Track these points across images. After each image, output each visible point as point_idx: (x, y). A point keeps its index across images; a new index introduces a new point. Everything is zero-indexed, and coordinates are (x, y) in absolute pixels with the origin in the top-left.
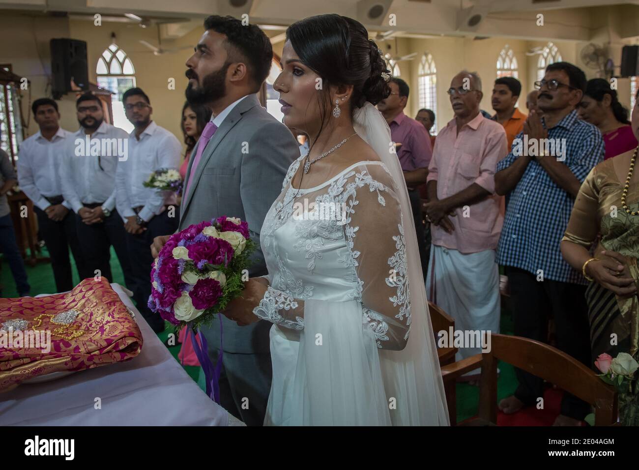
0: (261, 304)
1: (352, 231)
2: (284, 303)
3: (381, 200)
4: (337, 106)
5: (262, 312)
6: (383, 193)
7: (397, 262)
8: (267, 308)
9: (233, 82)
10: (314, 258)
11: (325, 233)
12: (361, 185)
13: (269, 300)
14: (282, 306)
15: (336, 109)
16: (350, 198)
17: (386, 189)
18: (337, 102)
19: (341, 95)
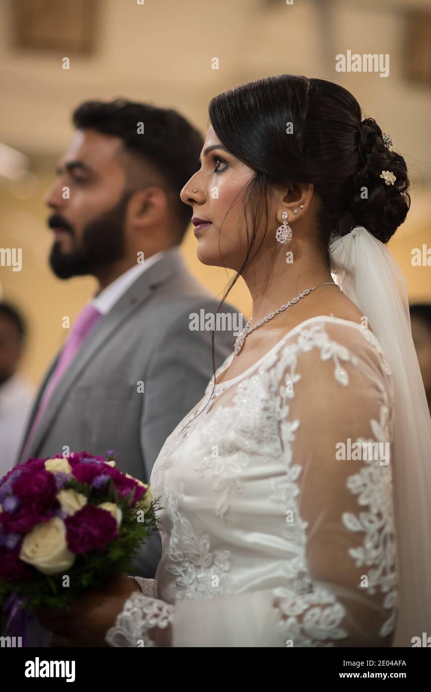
0: (118, 623)
1: (289, 429)
2: (156, 616)
3: (341, 375)
4: (285, 223)
5: (121, 637)
6: (343, 363)
7: (365, 485)
8: (128, 628)
9: (139, 229)
10: (227, 490)
11: (249, 444)
12: (307, 348)
13: (133, 613)
14: (153, 622)
15: (283, 228)
16: (287, 370)
17: (355, 360)
18: (285, 215)
19: (292, 204)
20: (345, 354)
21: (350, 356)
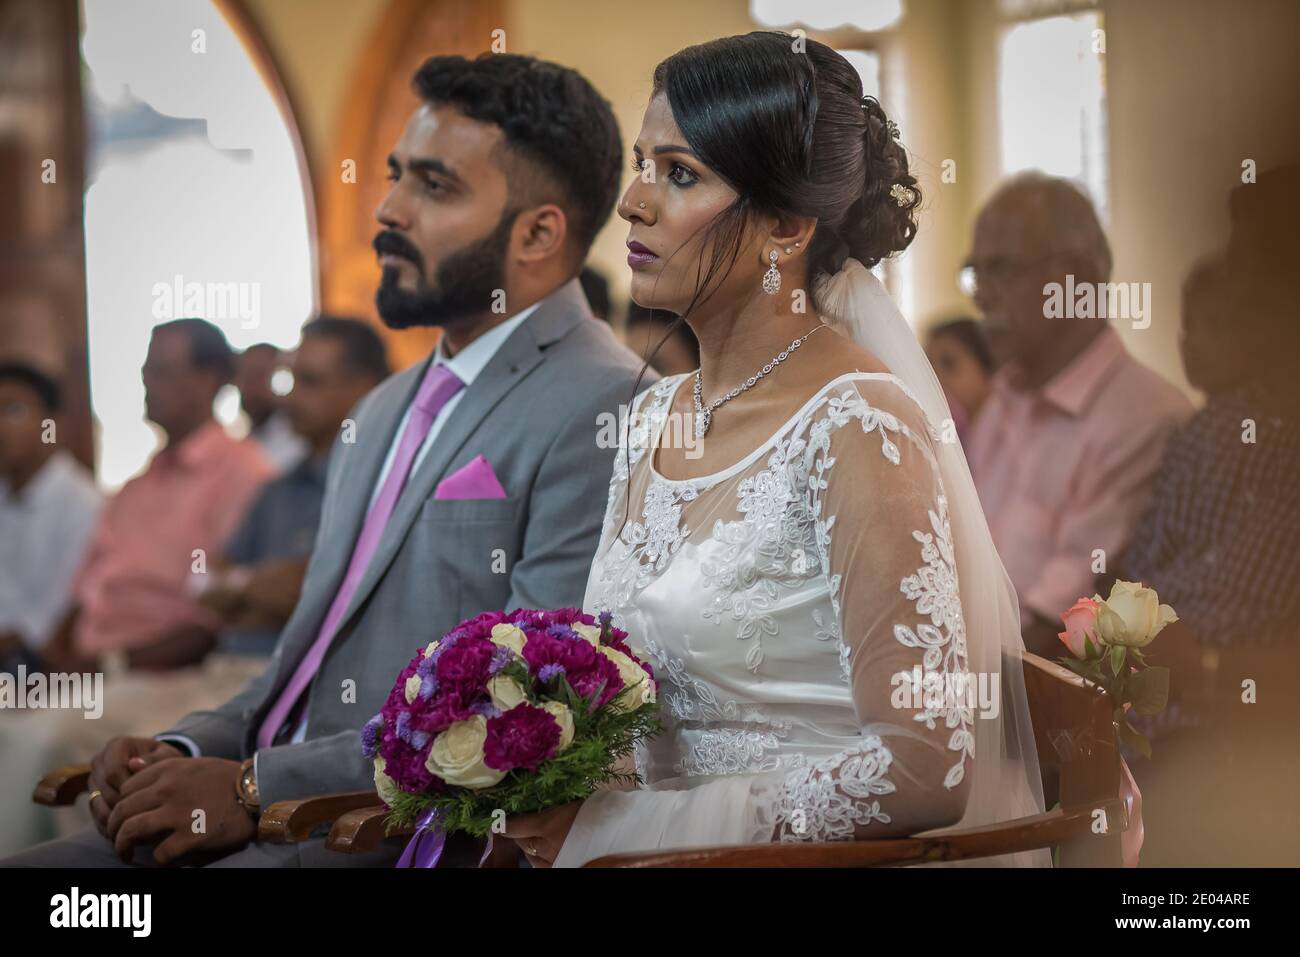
1: (824, 530)
3: (891, 451)
4: (774, 266)
6: (891, 434)
7: (923, 589)
10: (758, 635)
12: (843, 421)
15: (771, 273)
16: (818, 454)
17: (906, 430)
18: (774, 255)
19: (784, 241)
20: (892, 423)
21: (899, 424)
